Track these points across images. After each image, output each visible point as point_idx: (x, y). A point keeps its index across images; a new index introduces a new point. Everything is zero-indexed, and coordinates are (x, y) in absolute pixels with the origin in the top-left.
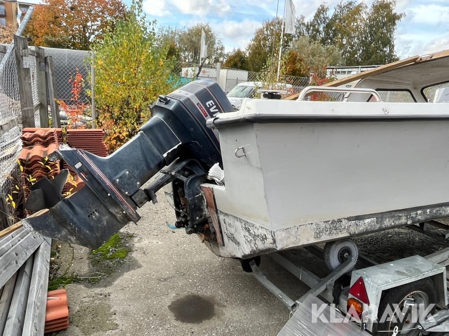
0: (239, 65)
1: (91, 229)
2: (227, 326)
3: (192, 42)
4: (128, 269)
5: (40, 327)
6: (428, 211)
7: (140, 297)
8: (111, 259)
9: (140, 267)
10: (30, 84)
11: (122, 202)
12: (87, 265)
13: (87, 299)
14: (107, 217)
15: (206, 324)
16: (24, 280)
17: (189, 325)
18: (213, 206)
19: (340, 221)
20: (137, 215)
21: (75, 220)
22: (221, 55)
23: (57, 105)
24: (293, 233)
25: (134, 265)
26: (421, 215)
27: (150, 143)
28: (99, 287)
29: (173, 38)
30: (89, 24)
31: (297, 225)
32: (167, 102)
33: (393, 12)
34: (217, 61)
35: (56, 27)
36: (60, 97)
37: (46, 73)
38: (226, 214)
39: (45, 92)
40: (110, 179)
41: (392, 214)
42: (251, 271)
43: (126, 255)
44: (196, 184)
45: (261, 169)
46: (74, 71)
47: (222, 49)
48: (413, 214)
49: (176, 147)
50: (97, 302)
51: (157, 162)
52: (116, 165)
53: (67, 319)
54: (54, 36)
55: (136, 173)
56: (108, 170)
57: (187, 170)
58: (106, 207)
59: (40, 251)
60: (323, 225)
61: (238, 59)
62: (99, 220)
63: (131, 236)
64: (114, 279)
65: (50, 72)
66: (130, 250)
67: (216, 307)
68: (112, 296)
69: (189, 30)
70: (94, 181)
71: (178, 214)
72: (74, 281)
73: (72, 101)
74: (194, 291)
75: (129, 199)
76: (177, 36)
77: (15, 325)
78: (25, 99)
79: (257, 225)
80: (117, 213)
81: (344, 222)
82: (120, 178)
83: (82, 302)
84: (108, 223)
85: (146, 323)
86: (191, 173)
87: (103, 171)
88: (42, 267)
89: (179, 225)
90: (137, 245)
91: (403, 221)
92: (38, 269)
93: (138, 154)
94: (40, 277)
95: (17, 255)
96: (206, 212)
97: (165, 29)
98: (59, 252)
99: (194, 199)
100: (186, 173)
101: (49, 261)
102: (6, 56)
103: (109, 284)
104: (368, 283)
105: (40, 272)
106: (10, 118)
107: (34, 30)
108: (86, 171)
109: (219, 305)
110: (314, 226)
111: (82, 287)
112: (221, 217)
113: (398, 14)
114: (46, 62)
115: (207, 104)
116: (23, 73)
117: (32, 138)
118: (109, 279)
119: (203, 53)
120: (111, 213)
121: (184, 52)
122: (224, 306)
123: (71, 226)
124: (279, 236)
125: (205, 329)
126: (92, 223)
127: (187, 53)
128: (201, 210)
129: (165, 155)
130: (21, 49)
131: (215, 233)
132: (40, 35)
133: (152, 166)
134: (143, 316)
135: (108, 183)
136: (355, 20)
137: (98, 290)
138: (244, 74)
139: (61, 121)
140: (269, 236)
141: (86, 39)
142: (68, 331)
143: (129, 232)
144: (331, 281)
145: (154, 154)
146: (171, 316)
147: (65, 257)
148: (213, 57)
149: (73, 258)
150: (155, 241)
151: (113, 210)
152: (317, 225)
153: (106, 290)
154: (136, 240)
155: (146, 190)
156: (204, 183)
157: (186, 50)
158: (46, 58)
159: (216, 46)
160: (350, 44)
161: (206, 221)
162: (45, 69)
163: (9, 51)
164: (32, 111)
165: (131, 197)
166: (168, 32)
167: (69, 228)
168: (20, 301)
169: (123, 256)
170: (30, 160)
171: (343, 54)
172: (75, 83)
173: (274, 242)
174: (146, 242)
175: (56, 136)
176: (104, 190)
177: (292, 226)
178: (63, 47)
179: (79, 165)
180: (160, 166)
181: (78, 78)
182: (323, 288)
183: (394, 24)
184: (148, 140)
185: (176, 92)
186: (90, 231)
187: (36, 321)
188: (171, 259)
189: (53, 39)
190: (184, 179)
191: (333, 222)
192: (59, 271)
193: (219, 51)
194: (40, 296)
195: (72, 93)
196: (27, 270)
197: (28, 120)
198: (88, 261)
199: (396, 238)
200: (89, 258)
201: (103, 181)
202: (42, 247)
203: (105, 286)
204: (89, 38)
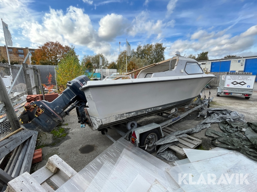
0: (114, 67)
1: (47, 126)
2: (98, 153)
3: (96, 60)
4: (66, 140)
5: (30, 161)
6: (152, 109)
7: (69, 148)
8: (60, 137)
9: (70, 138)
10: (30, 80)
11: (57, 116)
12: (51, 140)
13: (50, 151)
14: (52, 122)
15: (91, 153)
16: (25, 147)
17: (85, 154)
18: (88, 114)
19: (123, 114)
20: (63, 120)
21: (41, 123)
22: (107, 64)
23: (43, 86)
24: (108, 119)
25: (69, 138)
26: (150, 110)
27: (66, 96)
28: (55, 147)
29: (89, 59)
30: (58, 56)
31: (109, 117)
32: (70, 83)
33: (162, 47)
34: (106, 66)
35: (45, 57)
36: (44, 83)
37: (37, 75)
38: (91, 116)
39: (37, 82)
40: (52, 109)
41: (140, 111)
42: (105, 134)
43: (66, 135)
44: (82, 108)
45: (94, 101)
46: (49, 74)
47: (108, 62)
48: (148, 110)
49: (74, 97)
50: (54, 151)
51: (69, 102)
52: (54, 105)
53: (41, 158)
54: (44, 60)
55: (61, 106)
56: (52, 106)
57: (80, 104)
58: (51, 118)
59: (33, 137)
60: (118, 116)
61: (113, 65)
62: (49, 123)
63: (69, 129)
64: (61, 144)
65: (39, 74)
66: (68, 134)
67: (95, 147)
68: (59, 149)
69: (95, 56)
70: (47, 110)
71: (79, 118)
72: (46, 146)
73: (49, 84)
74: (88, 144)
75: (59, 115)
76: (91, 58)
77: (20, 161)
78: (29, 85)
79: (97, 118)
80: (56, 120)
81: (125, 114)
82: (56, 108)
83: (48, 152)
84: (53, 123)
85: (70, 155)
86: (81, 105)
87: (50, 107)
88: (33, 142)
89: (79, 122)
90: (70, 132)
91: (144, 112)
92: (31, 143)
93: (62, 100)
94: (32, 145)
95: (22, 138)
96: (87, 116)
97: (86, 56)
98: (41, 137)
99: (82, 113)
100: (79, 105)
101: (36, 140)
102: (20, 71)
103: (59, 145)
104: (136, 132)
105: (32, 144)
106: (22, 92)
107: (36, 58)
108: (44, 108)
109: (96, 147)
110: (115, 116)
111: (49, 147)
112: (91, 117)
113: (164, 47)
114: (37, 71)
115: (83, 83)
116: (27, 76)
117: (30, 99)
118: (59, 144)
119: (101, 64)
120: (54, 120)
121: (94, 64)
122: (98, 147)
123: (39, 126)
124: (103, 120)
125: (90, 155)
126: (47, 124)
127: (95, 64)
128: (85, 116)
129: (71, 100)
130: (25, 67)
131: (90, 123)
132: (38, 60)
133: (67, 104)
134: (69, 154)
135: (52, 110)
136: (151, 50)
137: (54, 148)
138: (116, 70)
139: (45, 92)
140: (100, 121)
141: (57, 61)
142: (42, 162)
143: (68, 127)
144: (128, 133)
145: (67, 100)
146: (79, 152)
147: (43, 138)
148: (105, 65)
149: (46, 138)
150: (77, 130)
151: (54, 119)
152: (116, 116)
153: (57, 148)
154: (70, 130)
155: (66, 112)
156: (85, 107)
157: (95, 63)
158: (37, 70)
159: (105, 61)
160: (150, 58)
161: (87, 119)
162: (37, 74)
163: (21, 69)
164: (32, 89)
165: (60, 114)
166: (88, 57)
167: (38, 126)
168: (23, 153)
169: (65, 136)
170: (29, 106)
171: (149, 61)
172: (49, 78)
173: (102, 122)
174: (74, 130)
175: (40, 97)
176: (50, 113)
177: (107, 117)
178: (47, 65)
179: (41, 106)
180: (70, 103)
181: (50, 76)
182: (125, 136)
183: (163, 51)
184: (65, 95)
185: (73, 80)
186: (46, 126)
187: (29, 159)
188: (82, 135)
189: (43, 62)
190: (78, 107)
191: (121, 115)
192: (41, 143)
193: (107, 63)
194: (31, 151)
195: (48, 81)
196: (27, 143)
197: (30, 92)
198: (52, 139)
199: (157, 119)
200: (52, 138)
201: (50, 110)
202: (33, 135)
203: (57, 146)
204: (58, 61)
